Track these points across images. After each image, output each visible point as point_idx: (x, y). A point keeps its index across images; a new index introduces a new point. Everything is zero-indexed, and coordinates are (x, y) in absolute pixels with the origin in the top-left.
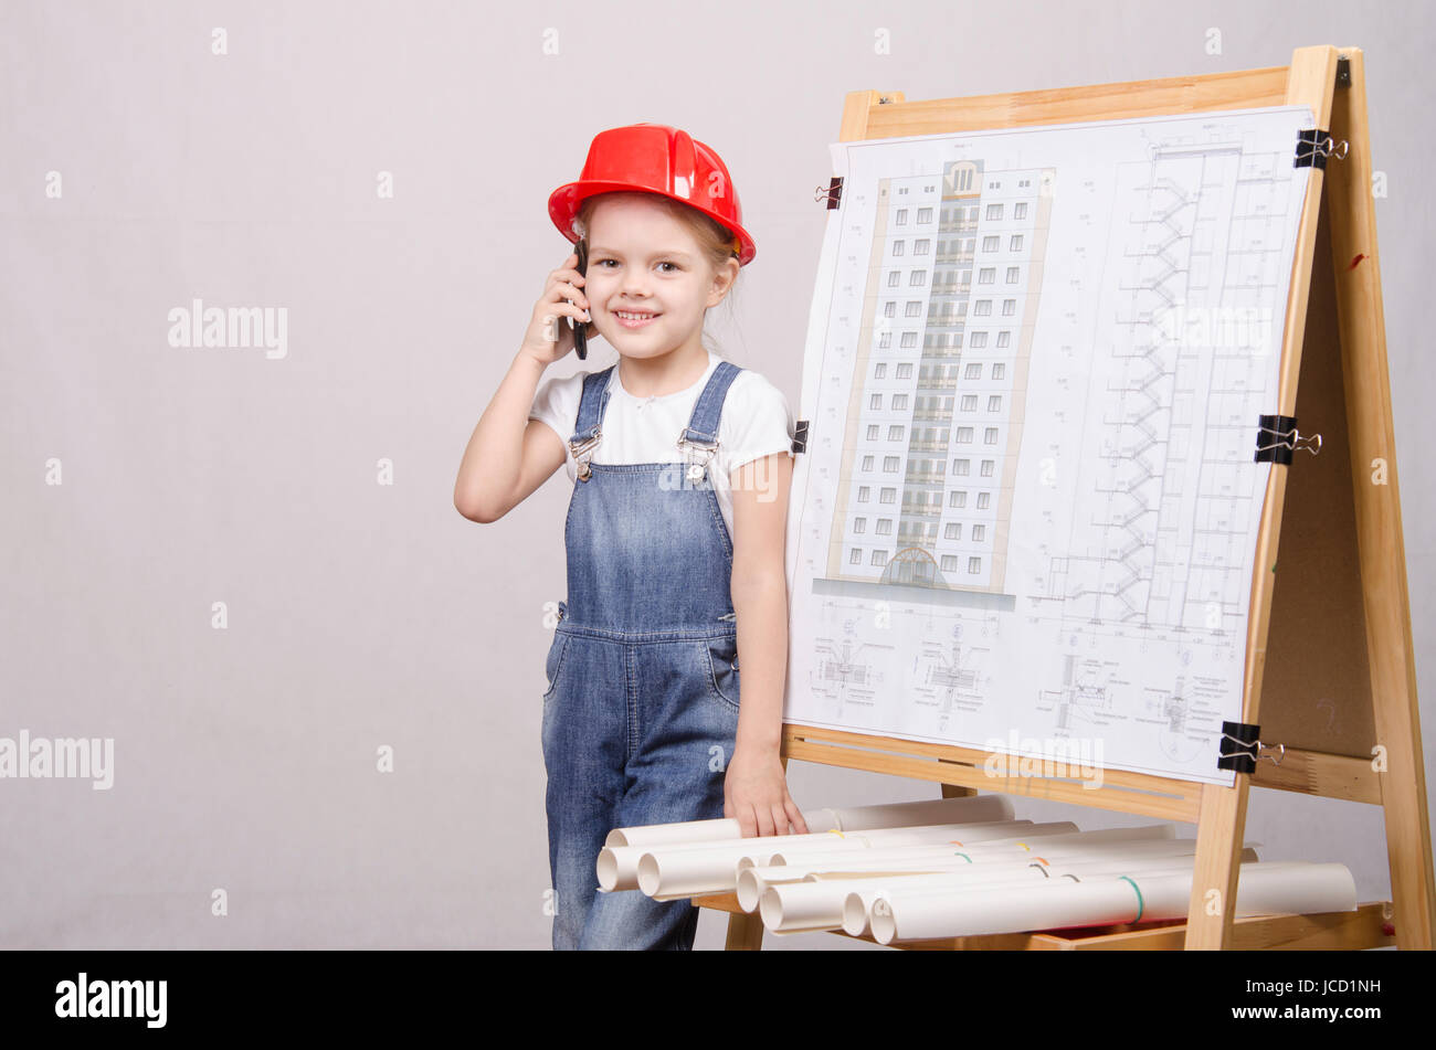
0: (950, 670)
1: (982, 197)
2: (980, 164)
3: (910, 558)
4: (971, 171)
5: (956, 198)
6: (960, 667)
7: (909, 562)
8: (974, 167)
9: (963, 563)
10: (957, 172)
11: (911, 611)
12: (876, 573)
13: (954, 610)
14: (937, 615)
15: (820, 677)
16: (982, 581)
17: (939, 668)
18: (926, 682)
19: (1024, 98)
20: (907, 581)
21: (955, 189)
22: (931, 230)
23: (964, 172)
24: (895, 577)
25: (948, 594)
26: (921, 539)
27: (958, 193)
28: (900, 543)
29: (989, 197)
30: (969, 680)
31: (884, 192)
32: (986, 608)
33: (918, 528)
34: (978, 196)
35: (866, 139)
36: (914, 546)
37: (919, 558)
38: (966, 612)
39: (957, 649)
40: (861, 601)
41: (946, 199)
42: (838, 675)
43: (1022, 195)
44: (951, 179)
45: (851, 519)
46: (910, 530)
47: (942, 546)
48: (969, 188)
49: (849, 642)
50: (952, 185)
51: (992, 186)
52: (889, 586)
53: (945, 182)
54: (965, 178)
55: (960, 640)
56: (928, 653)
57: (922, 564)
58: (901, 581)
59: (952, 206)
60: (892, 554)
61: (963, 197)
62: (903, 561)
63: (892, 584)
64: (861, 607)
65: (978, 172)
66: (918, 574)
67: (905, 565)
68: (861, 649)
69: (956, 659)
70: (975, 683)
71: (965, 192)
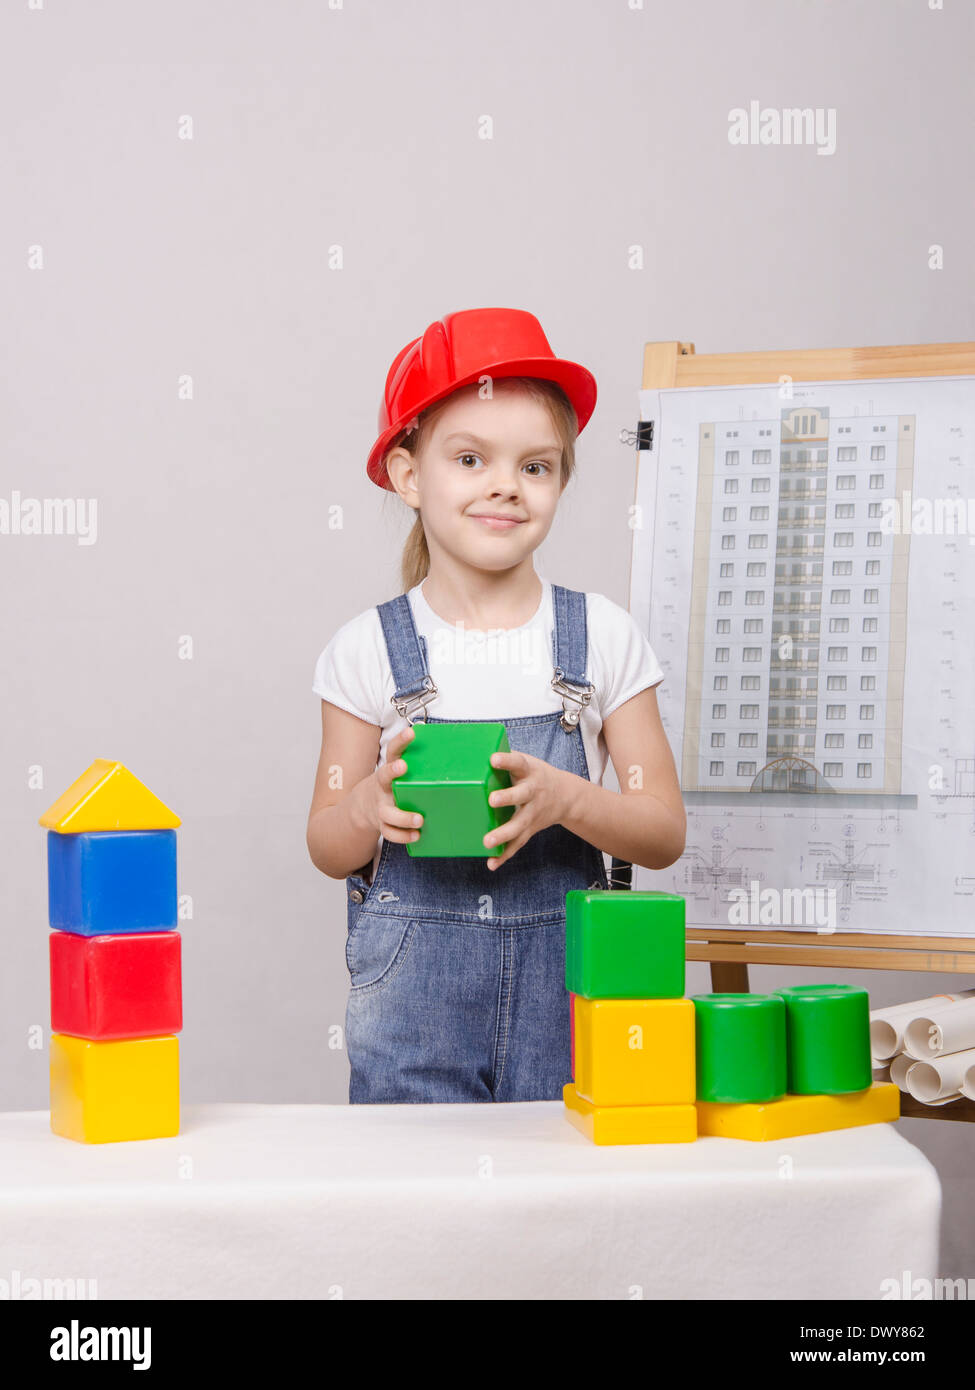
0: (844, 866)
1: (830, 439)
2: (825, 412)
3: (783, 767)
4: (814, 418)
5: (799, 442)
6: (855, 862)
7: (784, 771)
8: (818, 415)
9: (850, 769)
10: (797, 419)
11: (791, 816)
12: (745, 783)
13: (847, 811)
14: (820, 818)
15: (686, 881)
16: (876, 782)
17: (831, 865)
18: (817, 878)
19: (867, 353)
20: (783, 787)
21: (797, 431)
22: (773, 470)
23: (805, 418)
24: (768, 784)
25: (832, 797)
26: (795, 750)
27: (800, 436)
28: (769, 754)
29: (836, 441)
30: (868, 873)
31: (707, 436)
32: (882, 808)
33: (790, 741)
34: (826, 440)
35: (676, 386)
36: (787, 756)
37: (796, 766)
38: (859, 813)
39: (850, 847)
40: (728, 809)
41: (785, 441)
42: (707, 878)
43: (877, 439)
44: (791, 424)
45: (706, 734)
46: (781, 741)
47: (822, 755)
48: (813, 432)
49: (719, 847)
50: (792, 429)
51: (841, 431)
52: (760, 793)
53: (784, 428)
54: (808, 423)
55: (852, 839)
56: (813, 853)
57: (802, 772)
58: (776, 787)
59: (794, 449)
60: (761, 763)
61: (808, 440)
62: (776, 770)
63: (765, 791)
64: (730, 814)
65: (822, 418)
66: (797, 781)
67: (778, 775)
68: (735, 851)
69: (850, 858)
70: (876, 875)
71: (809, 436)
